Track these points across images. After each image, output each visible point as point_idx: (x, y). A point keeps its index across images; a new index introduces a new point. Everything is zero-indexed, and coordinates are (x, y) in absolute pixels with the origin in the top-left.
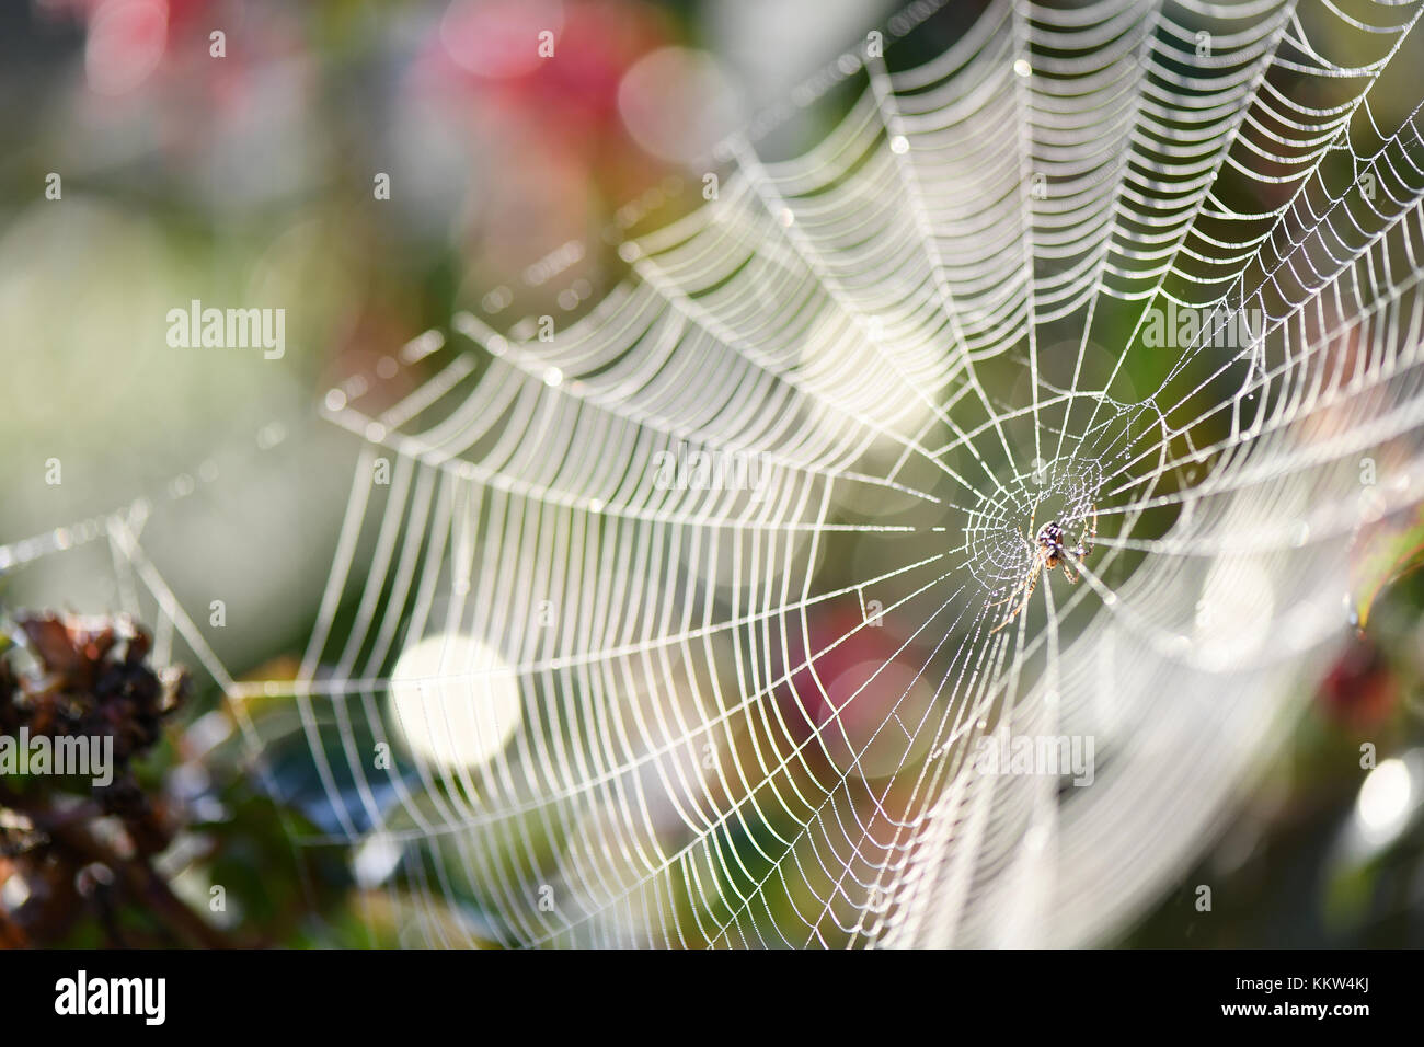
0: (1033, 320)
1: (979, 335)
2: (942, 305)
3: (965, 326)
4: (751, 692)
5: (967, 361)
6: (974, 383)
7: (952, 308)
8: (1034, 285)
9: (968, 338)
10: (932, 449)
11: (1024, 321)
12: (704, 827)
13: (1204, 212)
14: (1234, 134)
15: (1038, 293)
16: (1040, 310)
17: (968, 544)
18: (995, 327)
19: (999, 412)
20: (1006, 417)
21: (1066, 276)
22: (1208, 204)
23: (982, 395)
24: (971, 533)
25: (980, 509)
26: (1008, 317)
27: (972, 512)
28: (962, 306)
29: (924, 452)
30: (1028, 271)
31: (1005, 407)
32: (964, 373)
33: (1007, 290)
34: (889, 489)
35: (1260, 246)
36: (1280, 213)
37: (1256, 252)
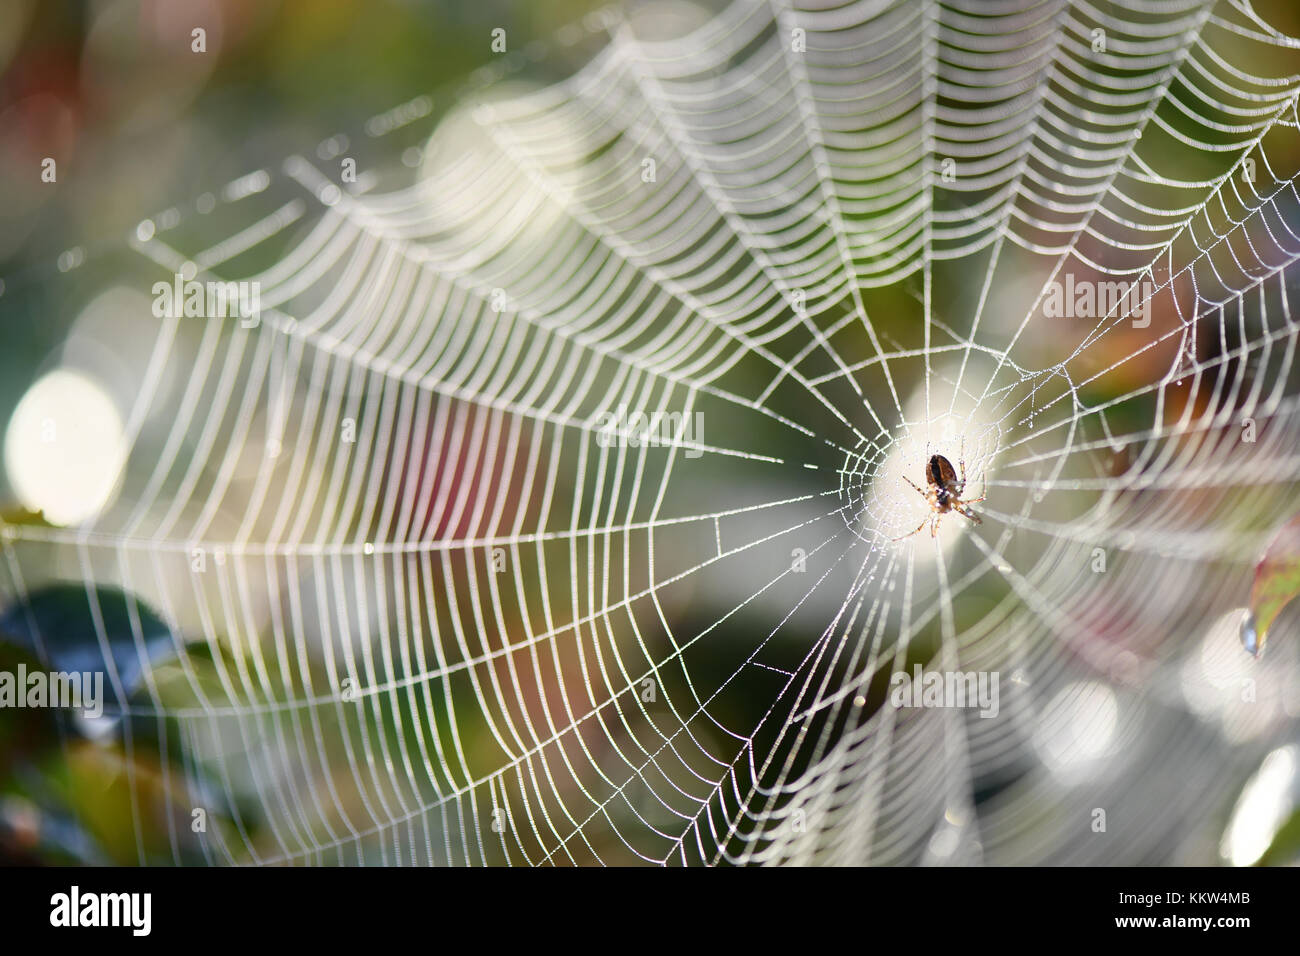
0: (930, 255)
1: (869, 261)
2: (829, 222)
3: (853, 248)
4: (584, 612)
5: (854, 287)
6: (860, 311)
7: (839, 226)
8: (931, 217)
9: (857, 262)
10: (809, 377)
11: (919, 254)
12: (518, 753)
13: (1125, 171)
14: (1162, 92)
15: (937, 226)
16: (937, 245)
17: (842, 489)
18: (887, 255)
19: (887, 349)
20: (894, 356)
21: (969, 213)
22: (1130, 164)
23: (869, 327)
24: (846, 476)
25: (860, 451)
26: (902, 246)
27: (849, 453)
28: (851, 227)
29: (801, 379)
30: (926, 201)
31: (894, 344)
32: (850, 298)
33: (902, 217)
34: (757, 413)
35: (1191, 218)
36: (1216, 185)
37: (1187, 223)
